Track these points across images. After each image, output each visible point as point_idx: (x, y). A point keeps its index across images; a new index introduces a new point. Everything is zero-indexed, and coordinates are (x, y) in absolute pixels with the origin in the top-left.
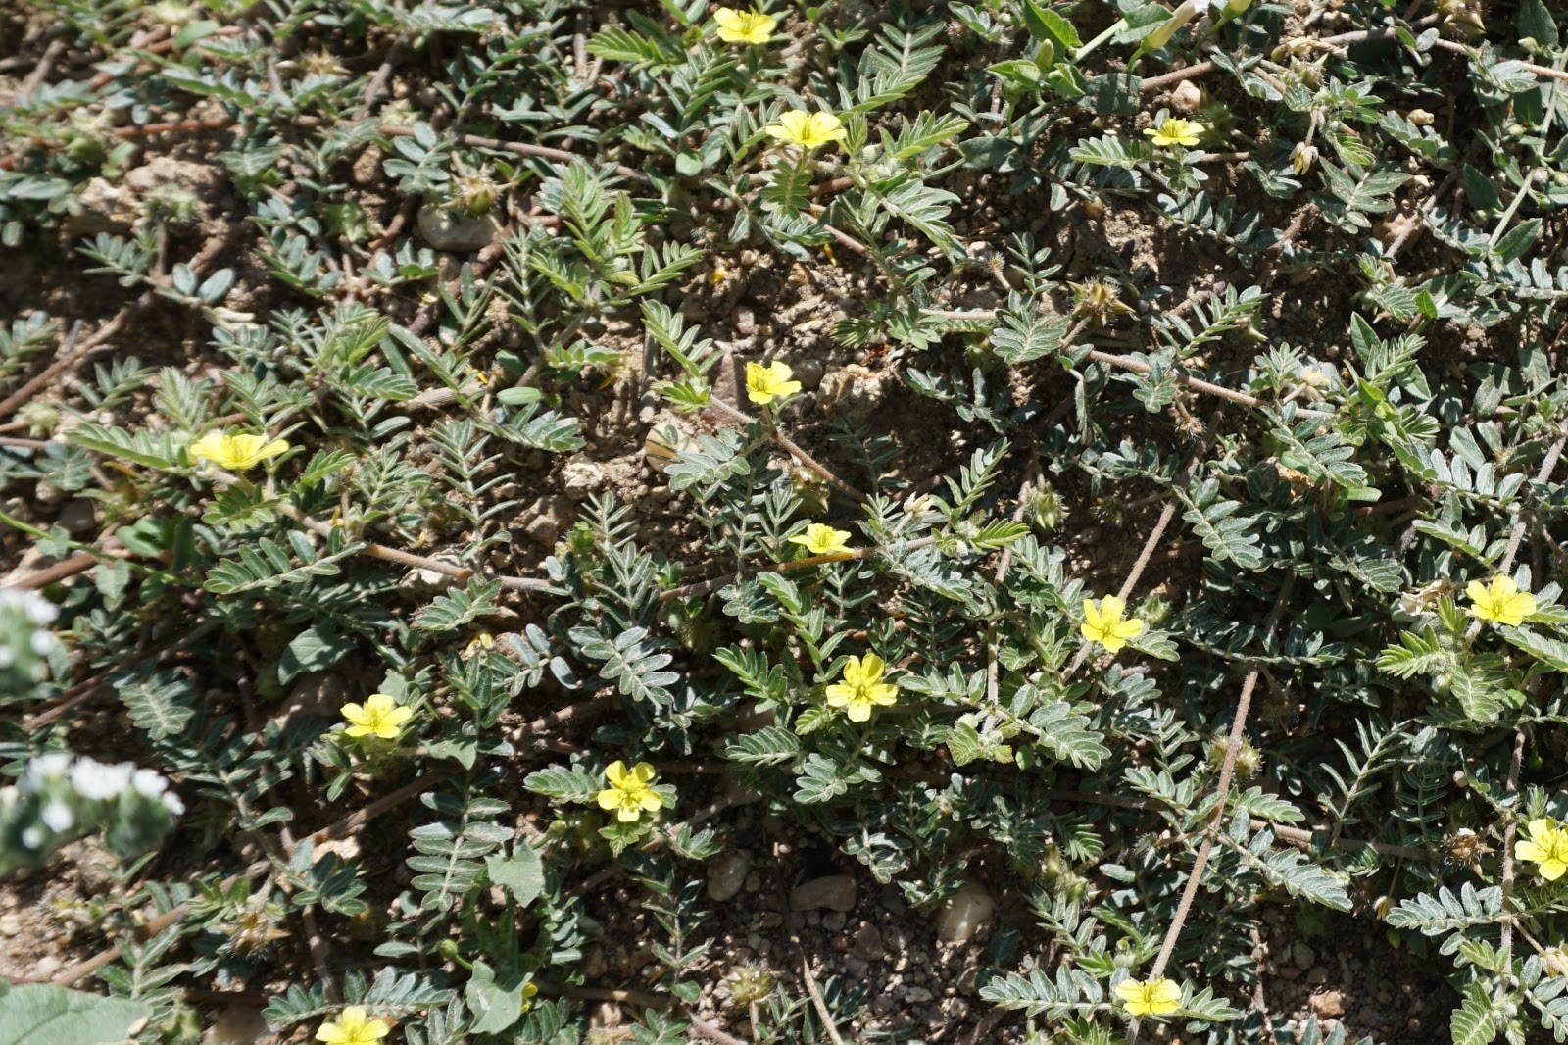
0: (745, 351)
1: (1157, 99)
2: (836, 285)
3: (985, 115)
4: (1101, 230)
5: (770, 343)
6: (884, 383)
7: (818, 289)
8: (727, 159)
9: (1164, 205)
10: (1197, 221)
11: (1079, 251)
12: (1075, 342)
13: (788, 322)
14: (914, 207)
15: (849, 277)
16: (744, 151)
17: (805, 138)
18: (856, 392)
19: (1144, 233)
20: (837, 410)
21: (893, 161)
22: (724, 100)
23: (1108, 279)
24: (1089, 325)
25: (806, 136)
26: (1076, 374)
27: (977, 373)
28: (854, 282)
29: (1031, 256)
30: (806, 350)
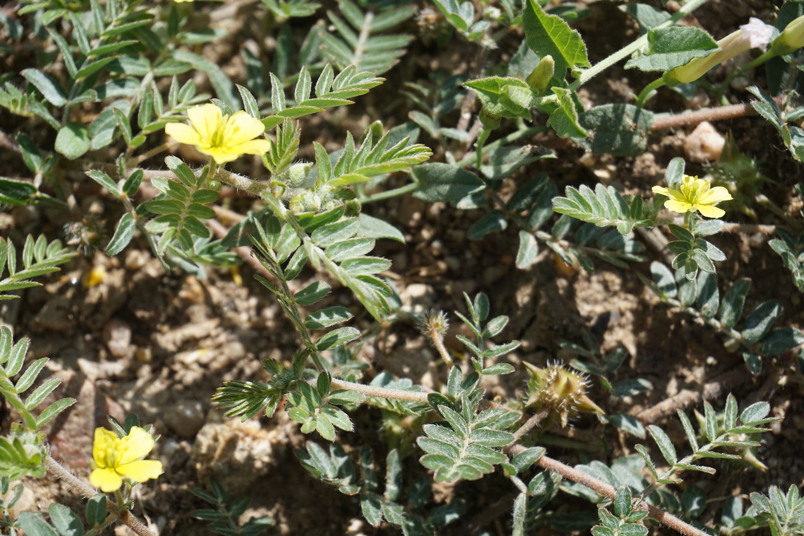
0: (114, 378)
1: (667, 140)
2: (236, 310)
3: (450, 132)
4: (571, 293)
5: (145, 371)
6: (276, 447)
7: (215, 311)
8: (119, 144)
9: (657, 278)
10: (697, 305)
11: (541, 316)
12: (523, 441)
13: (171, 347)
14: (343, 255)
15: (253, 302)
16: (141, 139)
17: (214, 145)
18: (239, 456)
19: (625, 303)
20: (213, 475)
21: (326, 188)
22: (129, 67)
23: (576, 364)
24: (544, 422)
25: (216, 143)
26: (518, 482)
27: (393, 457)
28: (259, 309)
29: (483, 325)
30: (187, 388)
